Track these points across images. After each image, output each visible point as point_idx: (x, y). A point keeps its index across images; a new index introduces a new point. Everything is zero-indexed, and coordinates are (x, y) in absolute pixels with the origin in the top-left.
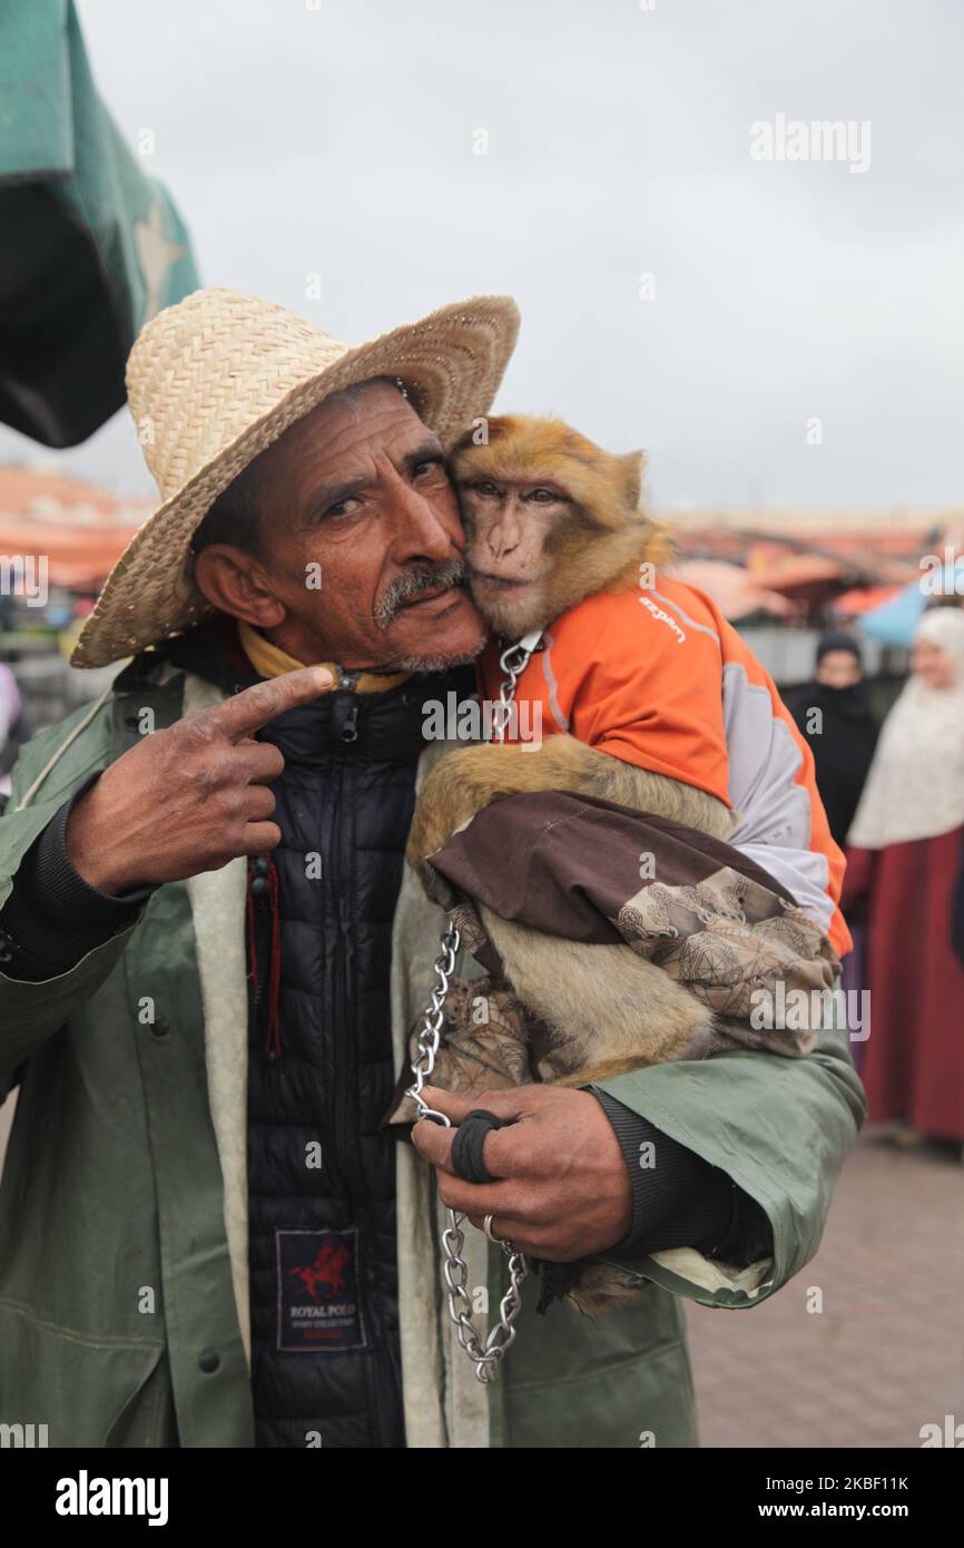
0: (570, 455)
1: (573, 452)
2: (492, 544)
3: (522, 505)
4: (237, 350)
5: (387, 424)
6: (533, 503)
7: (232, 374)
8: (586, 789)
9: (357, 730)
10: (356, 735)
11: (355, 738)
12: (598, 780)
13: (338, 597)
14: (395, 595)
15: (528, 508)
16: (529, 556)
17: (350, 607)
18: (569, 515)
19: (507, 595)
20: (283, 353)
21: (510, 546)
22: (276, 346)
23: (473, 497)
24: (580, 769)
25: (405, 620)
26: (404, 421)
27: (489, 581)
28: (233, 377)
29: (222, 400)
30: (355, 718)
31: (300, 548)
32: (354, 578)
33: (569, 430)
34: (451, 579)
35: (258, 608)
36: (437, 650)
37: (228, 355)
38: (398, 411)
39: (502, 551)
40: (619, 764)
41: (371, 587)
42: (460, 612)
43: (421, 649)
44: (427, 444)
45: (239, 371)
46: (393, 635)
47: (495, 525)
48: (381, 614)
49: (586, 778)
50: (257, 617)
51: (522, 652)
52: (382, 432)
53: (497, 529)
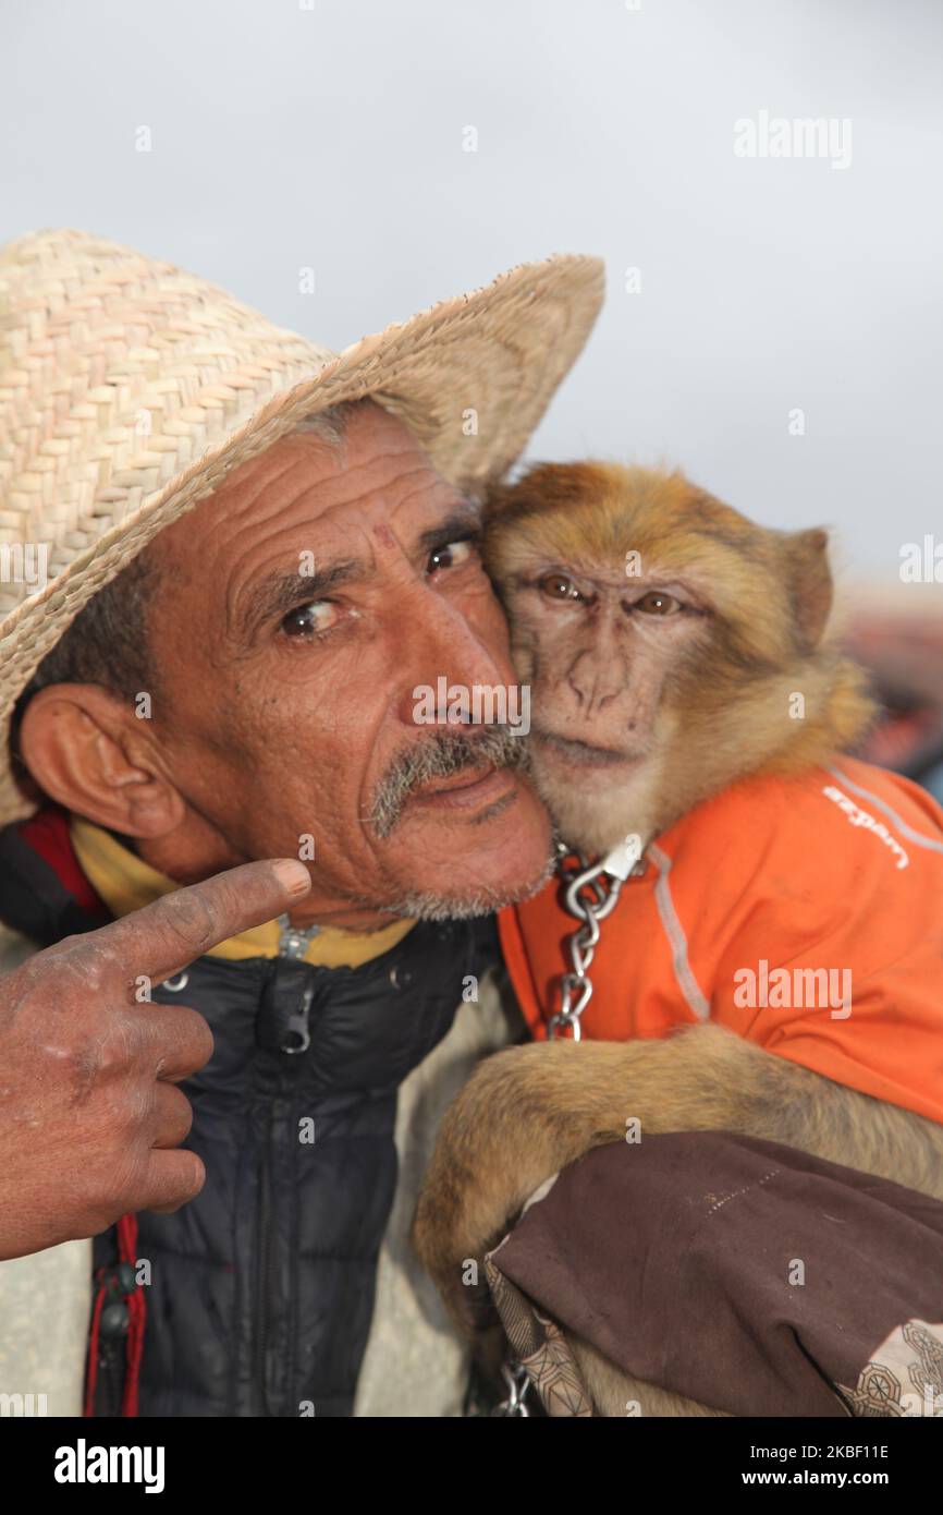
0: (708, 533)
1: (713, 527)
2: (579, 686)
3: (627, 620)
4: (116, 339)
5: (391, 476)
6: (645, 616)
7: (112, 379)
8: (764, 1128)
9: (311, 1030)
10: (307, 1038)
11: (304, 1048)
12: (785, 1110)
13: (297, 782)
14: (403, 780)
15: (638, 627)
16: (641, 710)
17: (317, 799)
18: (707, 639)
19: (600, 775)
20: (203, 348)
21: (610, 692)
22: (188, 333)
23: (531, 604)
24: (749, 1088)
25: (417, 826)
26: (418, 472)
27: (572, 750)
28: (114, 385)
29: (92, 426)
30: (306, 1009)
31: (229, 694)
32: (329, 745)
33: (697, 490)
34: (500, 752)
35: (133, 803)
36: (475, 880)
37: (102, 347)
38: (405, 454)
39: (598, 700)
40: (815, 1081)
41: (358, 763)
42: (516, 809)
43: (443, 879)
44: (459, 513)
45: (126, 374)
46: (395, 852)
47: (581, 654)
48: (376, 813)
49: (761, 1105)
50: (131, 818)
51: (608, 879)
52: (382, 489)
53: (586, 662)
